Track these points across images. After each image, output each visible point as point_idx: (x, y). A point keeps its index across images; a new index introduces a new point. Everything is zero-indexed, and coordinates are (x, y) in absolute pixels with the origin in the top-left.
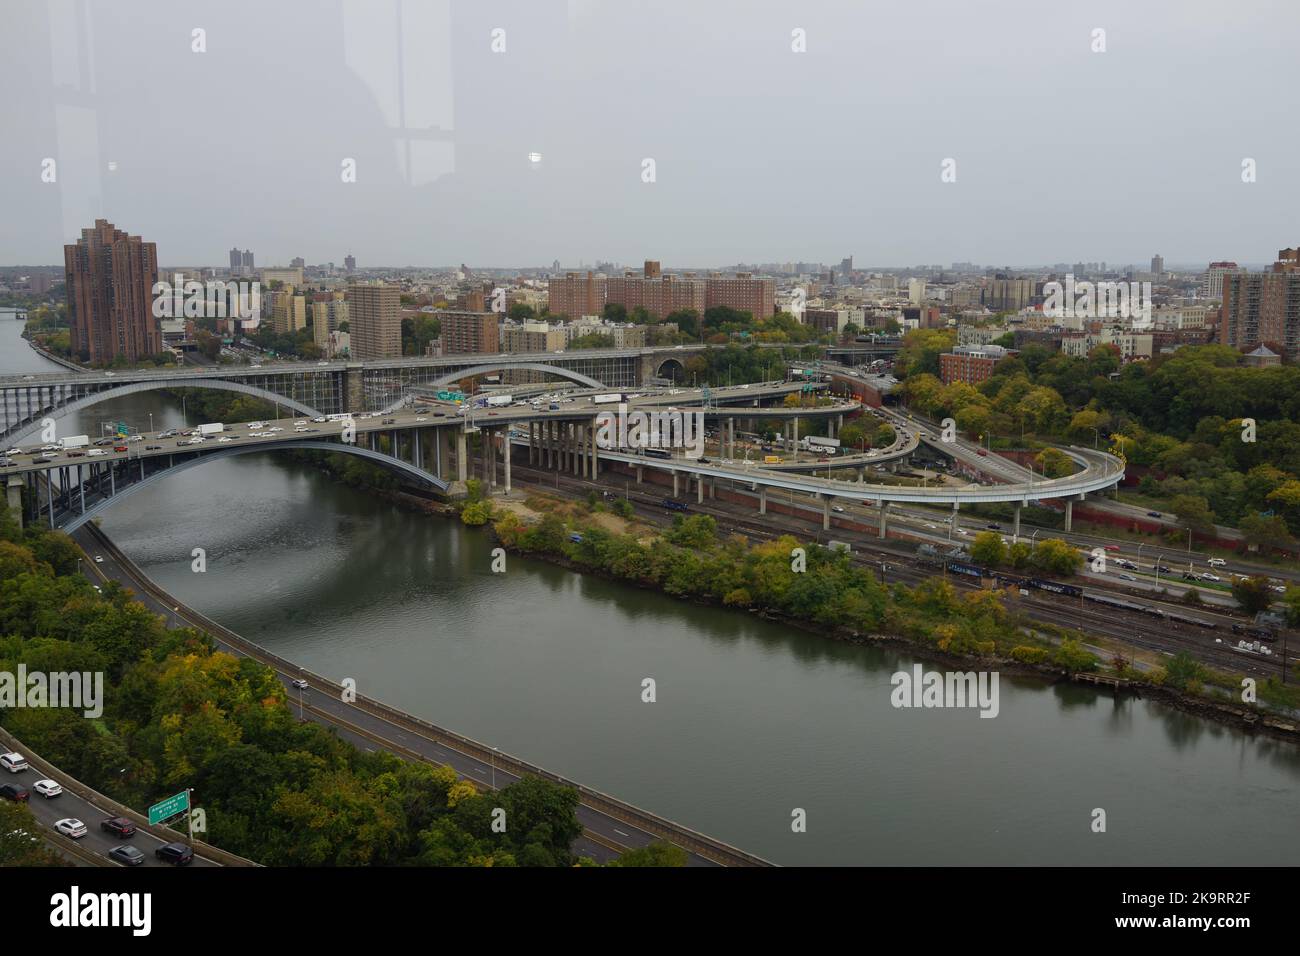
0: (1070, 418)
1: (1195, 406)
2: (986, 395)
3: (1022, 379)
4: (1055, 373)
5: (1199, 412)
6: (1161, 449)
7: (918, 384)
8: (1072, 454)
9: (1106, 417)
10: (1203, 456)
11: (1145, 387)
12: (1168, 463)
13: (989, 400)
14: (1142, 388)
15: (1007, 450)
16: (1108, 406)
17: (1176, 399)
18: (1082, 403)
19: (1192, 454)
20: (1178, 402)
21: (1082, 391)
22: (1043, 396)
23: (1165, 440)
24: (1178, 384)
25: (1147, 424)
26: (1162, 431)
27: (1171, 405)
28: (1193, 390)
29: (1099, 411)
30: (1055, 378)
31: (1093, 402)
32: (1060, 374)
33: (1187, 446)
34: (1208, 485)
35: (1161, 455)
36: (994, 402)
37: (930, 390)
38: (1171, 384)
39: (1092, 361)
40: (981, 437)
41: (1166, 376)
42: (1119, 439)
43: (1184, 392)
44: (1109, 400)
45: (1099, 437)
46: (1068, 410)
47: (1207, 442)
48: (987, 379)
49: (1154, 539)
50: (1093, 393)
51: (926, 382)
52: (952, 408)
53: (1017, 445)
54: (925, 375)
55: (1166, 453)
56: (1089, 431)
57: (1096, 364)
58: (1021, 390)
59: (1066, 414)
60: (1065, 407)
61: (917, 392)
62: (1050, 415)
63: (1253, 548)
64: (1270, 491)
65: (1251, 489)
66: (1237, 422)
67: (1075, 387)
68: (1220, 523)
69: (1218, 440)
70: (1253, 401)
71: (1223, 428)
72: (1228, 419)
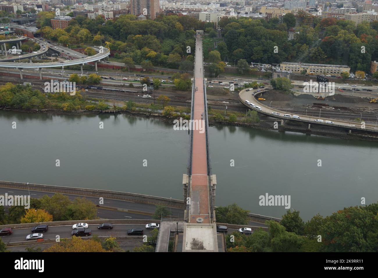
0: (93, 38)
1: (126, 32)
2: (67, 32)
3: (77, 26)
4: (87, 24)
5: (127, 34)
6: (119, 45)
7: (45, 29)
8: (95, 48)
9: (103, 37)
10: (130, 46)
11: (113, 27)
12: (121, 49)
13: (68, 34)
14: (112, 28)
15: (76, 49)
16: (103, 33)
18: (96, 33)
19: (127, 46)
20: (122, 31)
21: (95, 29)
22: (84, 31)
23: (119, 42)
24: (121, 26)
25: (114, 38)
26: (118, 40)
27: (120, 32)
28: (125, 28)
29: (101, 35)
30: (87, 26)
31: (99, 32)
33: (126, 44)
34: (132, 54)
35: (119, 47)
36: (70, 34)
37: (49, 31)
38: (119, 26)
39: (97, 20)
40: (67, 45)
41: (118, 24)
42: (107, 43)
43: (123, 28)
45: (102, 43)
46: (92, 35)
47: (130, 42)
48: (67, 27)
49: (120, 70)
50: (98, 30)
51: (47, 29)
52: (57, 37)
53: (79, 47)
54: (46, 27)
55: (120, 46)
56: (99, 41)
58: (77, 30)
59: (92, 36)
60: (91, 34)
61: (45, 32)
62: (87, 37)
63: (144, 70)
64: (147, 54)
65: (143, 54)
66: (137, 36)
67: (93, 28)
68: (136, 64)
69: (133, 41)
70: (141, 30)
71: (134, 38)
72: (135, 35)
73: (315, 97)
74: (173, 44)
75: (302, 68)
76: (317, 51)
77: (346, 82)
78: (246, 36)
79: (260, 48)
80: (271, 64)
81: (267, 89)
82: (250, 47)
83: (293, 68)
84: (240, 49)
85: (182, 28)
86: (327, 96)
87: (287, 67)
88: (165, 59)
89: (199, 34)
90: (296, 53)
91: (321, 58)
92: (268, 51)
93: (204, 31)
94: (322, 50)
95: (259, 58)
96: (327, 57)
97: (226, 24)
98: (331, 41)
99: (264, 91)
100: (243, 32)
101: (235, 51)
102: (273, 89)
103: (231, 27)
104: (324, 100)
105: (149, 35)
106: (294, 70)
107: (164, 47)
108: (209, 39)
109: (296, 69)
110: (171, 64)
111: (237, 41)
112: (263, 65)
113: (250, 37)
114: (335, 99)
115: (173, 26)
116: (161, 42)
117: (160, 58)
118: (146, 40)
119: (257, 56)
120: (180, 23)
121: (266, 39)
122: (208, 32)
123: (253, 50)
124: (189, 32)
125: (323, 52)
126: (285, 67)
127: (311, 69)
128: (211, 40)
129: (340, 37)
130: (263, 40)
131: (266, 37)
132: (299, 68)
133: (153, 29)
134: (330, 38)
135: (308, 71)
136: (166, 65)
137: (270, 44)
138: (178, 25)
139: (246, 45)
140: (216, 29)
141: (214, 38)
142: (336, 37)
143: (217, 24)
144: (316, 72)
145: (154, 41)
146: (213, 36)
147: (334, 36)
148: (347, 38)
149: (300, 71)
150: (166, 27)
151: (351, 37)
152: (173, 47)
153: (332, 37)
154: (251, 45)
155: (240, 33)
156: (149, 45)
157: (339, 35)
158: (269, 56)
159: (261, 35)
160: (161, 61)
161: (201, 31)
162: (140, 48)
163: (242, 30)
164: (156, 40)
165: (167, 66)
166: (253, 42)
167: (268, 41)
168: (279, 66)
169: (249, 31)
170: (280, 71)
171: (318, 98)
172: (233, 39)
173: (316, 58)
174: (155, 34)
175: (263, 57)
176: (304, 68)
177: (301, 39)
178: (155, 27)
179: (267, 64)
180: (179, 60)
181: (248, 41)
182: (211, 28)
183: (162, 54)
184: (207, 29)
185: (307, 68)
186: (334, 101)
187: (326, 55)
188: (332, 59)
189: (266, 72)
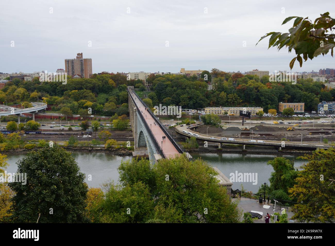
0: (30, 95)
1: (62, 89)
2: (4, 92)
3: (14, 86)
4: (24, 85)
5: (63, 91)
6: (56, 99)
8: (32, 103)
9: (40, 94)
10: (66, 99)
11: (49, 86)
12: (58, 102)
14: (48, 86)
15: (12, 105)
16: (40, 91)
17: (58, 88)
18: (33, 91)
19: (64, 99)
20: (58, 89)
21: (32, 89)
22: (21, 90)
23: (56, 97)
24: (57, 84)
25: (50, 95)
26: (56, 95)
27: (56, 90)
28: (61, 85)
29: (38, 93)
30: (24, 86)
31: (36, 91)
32: (25, 85)
33: (62, 98)
34: (69, 105)
35: (56, 101)
36: (6, 93)
39: (34, 81)
40: (4, 103)
41: (54, 83)
42: (44, 98)
43: (59, 86)
44: (39, 90)
45: (40, 99)
46: (29, 93)
47: (67, 96)
48: (3, 88)
49: (57, 120)
50: (35, 89)
53: (15, 104)
55: (57, 100)
56: (36, 98)
57: (35, 82)
58: (14, 89)
59: (28, 94)
60: (28, 93)
62: (24, 95)
63: (82, 118)
64: (84, 104)
65: (80, 105)
66: (73, 91)
67: (30, 88)
68: (73, 114)
69: (69, 96)
70: (76, 86)
71: (70, 93)
72: (71, 91)
73: (240, 129)
74: (107, 97)
75: (223, 110)
76: (233, 96)
77: (262, 119)
78: (172, 87)
79: (185, 96)
80: (196, 109)
81: (199, 124)
82: (177, 95)
83: (216, 111)
84: (169, 98)
85: (114, 85)
86: (251, 128)
87: (211, 111)
88: (102, 108)
89: (130, 89)
90: (217, 99)
91: (237, 103)
92: (193, 98)
93: (135, 87)
94: (237, 96)
95: (186, 104)
96: (242, 101)
97: (153, 79)
98: (244, 88)
99: (197, 126)
100: (169, 84)
101: (164, 100)
102: (204, 124)
103: (159, 81)
104: (249, 130)
105: (85, 90)
106: (217, 113)
107: (99, 100)
108: (139, 93)
109: (218, 112)
110: (107, 112)
111: (165, 92)
112: (190, 110)
113: (177, 88)
114: (258, 129)
115: (107, 83)
116: (96, 96)
117: (97, 107)
118: (82, 94)
119: (184, 103)
120: (112, 80)
121: (190, 89)
122: (138, 87)
123: (180, 98)
124: (121, 87)
125: (239, 98)
126: (209, 111)
127: (231, 111)
128: (142, 93)
129: (250, 85)
130: (188, 89)
131: (190, 87)
132: (221, 111)
133: (88, 85)
134: (242, 86)
135: (229, 113)
136: (102, 114)
137: (194, 93)
138: (111, 81)
139: (173, 94)
140: (144, 85)
141: (144, 92)
142: (247, 85)
143: (145, 81)
144: (235, 113)
145: (89, 94)
146: (143, 90)
147: (245, 85)
148: (256, 86)
149: (222, 114)
150: (101, 83)
151: (259, 85)
152: (108, 99)
153: (244, 85)
154: (178, 94)
155: (167, 85)
156: (85, 97)
157: (249, 84)
158: (194, 102)
159: (186, 86)
160: (97, 109)
161: (131, 87)
162: (77, 100)
163: (169, 83)
164: (91, 94)
165: (103, 114)
166: (179, 91)
167: (192, 90)
168: (204, 110)
169: (175, 83)
170: (205, 114)
171: (244, 129)
172: (162, 90)
173: (233, 103)
174: (90, 89)
175: (189, 104)
176: (225, 110)
177: (219, 88)
178: (90, 84)
179: (193, 109)
180: (114, 107)
181: (175, 91)
182: (140, 84)
183: (98, 104)
184: (137, 85)
185: (228, 111)
186: (257, 131)
187: (241, 100)
188: (246, 103)
189: (194, 115)
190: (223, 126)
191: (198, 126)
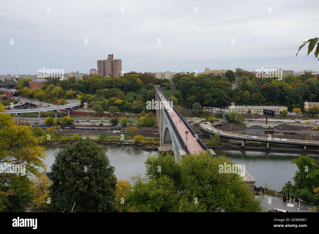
0: (65, 93)
1: (95, 88)
2: (43, 90)
3: (52, 85)
4: (60, 84)
5: (95, 89)
6: (88, 97)
7: (23, 89)
8: (68, 101)
10: (98, 97)
11: (83, 85)
12: (91, 100)
13: (44, 91)
14: (82, 85)
15: (50, 102)
16: (75, 89)
17: (90, 86)
18: (68, 89)
19: (96, 97)
20: (91, 87)
21: (68, 87)
22: (58, 88)
23: (89, 95)
24: (90, 83)
25: (84, 93)
26: (88, 93)
27: (89, 88)
28: (94, 84)
29: (73, 91)
31: (71, 89)
32: (62, 84)
33: (94, 96)
34: (100, 102)
35: (89, 99)
36: (45, 91)
37: (27, 90)
38: (89, 83)
39: (69, 80)
40: (43, 100)
41: (87, 82)
42: (78, 96)
43: (92, 85)
44: (74, 88)
45: (73, 97)
46: (65, 91)
47: (99, 94)
48: (43, 86)
49: (90, 116)
50: (70, 87)
51: (26, 88)
52: (34, 94)
53: (53, 101)
55: (90, 98)
56: (71, 95)
57: (70, 81)
58: (52, 88)
59: (64, 92)
60: (64, 91)
61: (23, 91)
62: (60, 93)
63: (112, 115)
64: (114, 102)
65: (110, 102)
66: (104, 90)
67: (66, 87)
68: (104, 111)
69: (101, 94)
70: (107, 85)
71: (102, 91)
72: (102, 89)
73: (264, 127)
74: (135, 95)
75: (247, 109)
76: (257, 95)
77: (286, 118)
78: (197, 86)
79: (209, 94)
80: (220, 108)
81: (223, 122)
82: (201, 94)
83: (239, 109)
84: (193, 96)
85: (142, 84)
86: (274, 126)
87: (234, 109)
88: (130, 105)
89: (157, 88)
90: (240, 98)
91: (261, 102)
92: (217, 97)
93: (161, 86)
94: (261, 95)
95: (210, 102)
96: (266, 100)
97: (179, 79)
98: (268, 87)
99: (220, 124)
100: (194, 84)
101: (189, 98)
102: (228, 122)
103: (184, 80)
104: (273, 129)
105: (115, 88)
106: (240, 111)
107: (128, 98)
108: (165, 91)
109: (242, 110)
110: (135, 109)
111: (190, 90)
112: (214, 108)
113: (201, 87)
115: (135, 82)
116: (125, 94)
117: (126, 105)
118: (112, 92)
119: (208, 101)
120: (140, 80)
121: (214, 87)
122: (164, 86)
123: (204, 96)
124: (148, 85)
125: (263, 97)
126: (233, 109)
127: (254, 110)
128: (167, 92)
129: (275, 84)
130: (212, 88)
131: (214, 86)
132: (244, 110)
133: (118, 84)
134: (266, 85)
135: (253, 112)
136: (130, 111)
137: (218, 91)
138: (139, 81)
139: (198, 93)
140: (170, 84)
141: (170, 90)
142: (271, 84)
143: (171, 81)
144: (259, 112)
145: (119, 92)
146: (169, 88)
147: (269, 84)
148: (280, 85)
149: (245, 112)
150: (129, 82)
151: (283, 84)
152: (136, 97)
153: (268, 84)
154: (202, 93)
155: (192, 84)
156: (115, 95)
157: (273, 83)
158: (218, 101)
159: (210, 85)
160: (126, 107)
161: (158, 86)
162: (107, 98)
163: (194, 82)
164: (121, 92)
165: (132, 111)
166: (203, 90)
167: (216, 89)
168: (228, 108)
169: (199, 82)
170: (229, 112)
171: (267, 128)
172: (187, 89)
173: (257, 101)
174: (120, 88)
175: (213, 102)
176: (248, 109)
177: (243, 87)
178: (119, 83)
179: (217, 108)
180: (142, 105)
181: (199, 90)
182: (166, 83)
183: (127, 102)
184: (163, 84)
185: (251, 109)
186: (281, 129)
187: (265, 99)
188: (270, 102)
189: (217, 113)
190: (246, 125)
191: (222, 123)
